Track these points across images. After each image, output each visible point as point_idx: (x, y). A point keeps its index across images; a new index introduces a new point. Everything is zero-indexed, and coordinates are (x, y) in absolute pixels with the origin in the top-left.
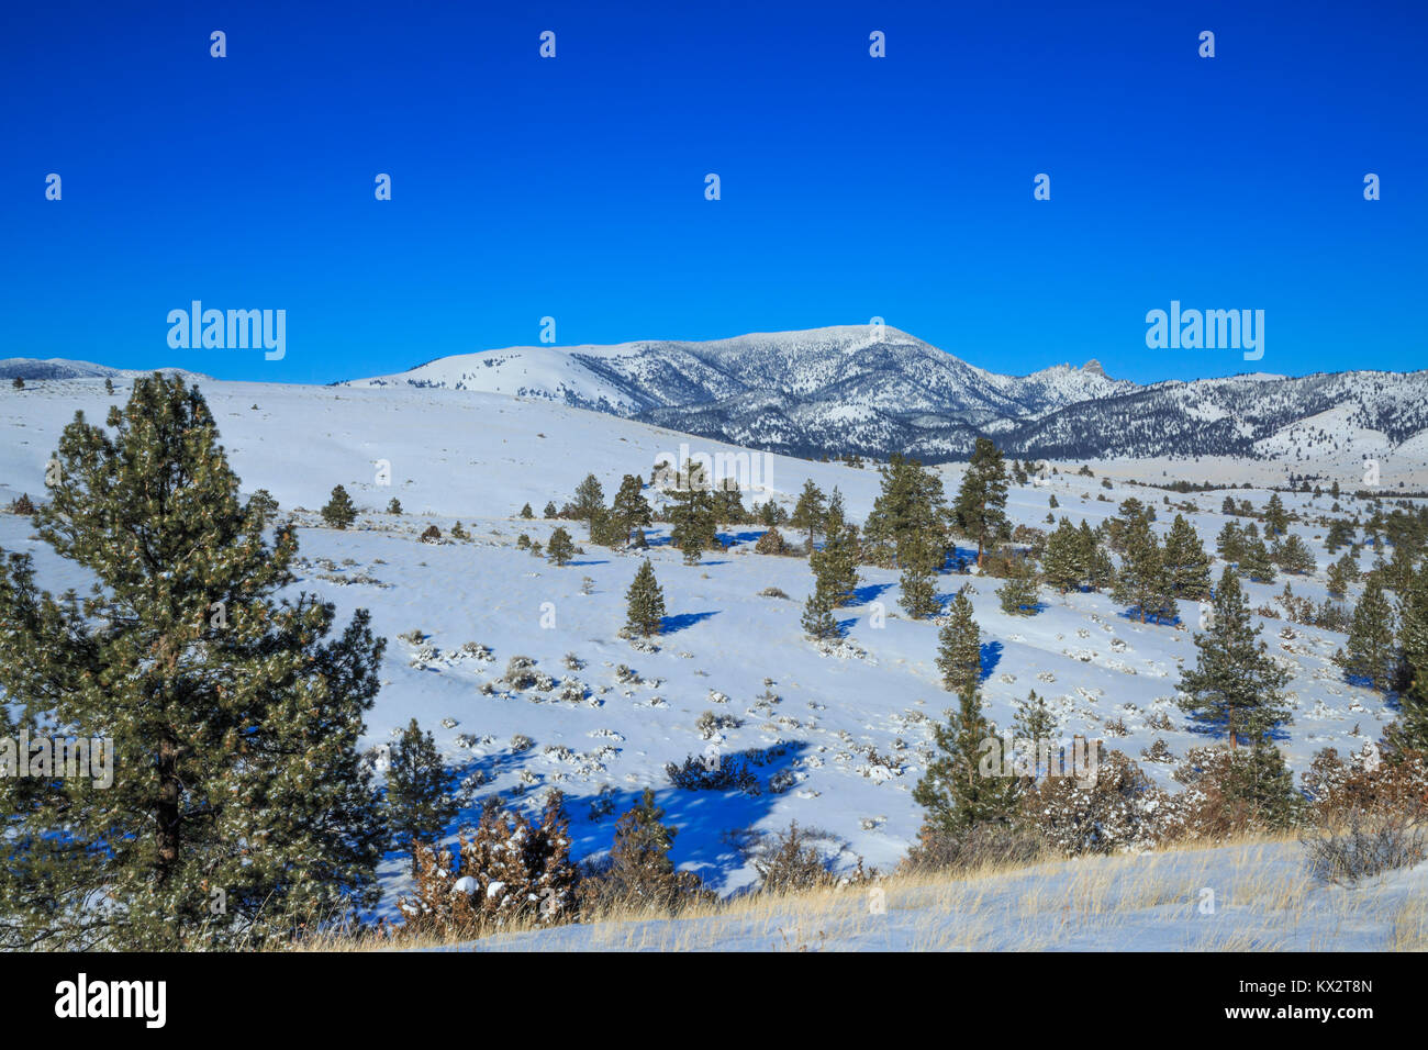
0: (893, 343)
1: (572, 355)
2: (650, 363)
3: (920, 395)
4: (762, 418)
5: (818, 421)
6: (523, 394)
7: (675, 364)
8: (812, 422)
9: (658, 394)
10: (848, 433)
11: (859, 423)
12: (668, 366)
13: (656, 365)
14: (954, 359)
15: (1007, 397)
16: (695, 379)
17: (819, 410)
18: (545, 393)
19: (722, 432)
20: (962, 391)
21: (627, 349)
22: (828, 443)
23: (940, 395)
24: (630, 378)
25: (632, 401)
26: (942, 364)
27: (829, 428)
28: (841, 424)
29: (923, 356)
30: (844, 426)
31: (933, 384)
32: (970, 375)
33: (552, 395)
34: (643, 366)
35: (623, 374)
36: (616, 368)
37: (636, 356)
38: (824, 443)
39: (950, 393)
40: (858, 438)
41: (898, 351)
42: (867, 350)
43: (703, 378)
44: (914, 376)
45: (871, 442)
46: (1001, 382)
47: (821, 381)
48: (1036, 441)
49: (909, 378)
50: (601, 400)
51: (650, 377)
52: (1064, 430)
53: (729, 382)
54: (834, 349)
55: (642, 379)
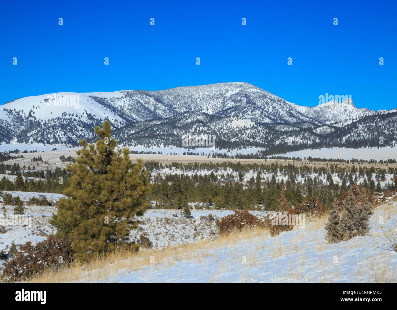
0: (249, 91)
1: (90, 96)
2: (129, 100)
3: (265, 116)
4: (195, 126)
5: (225, 128)
6: (65, 116)
7: (142, 101)
8: (222, 128)
9: (134, 116)
10: (242, 134)
11: (247, 129)
12: (139, 102)
13: (133, 102)
14: (280, 99)
15: (306, 117)
16: (152, 109)
17: (225, 122)
18: (77, 115)
19: (174, 134)
20: (285, 114)
21: (117, 94)
22: (233, 140)
23: (275, 116)
24: (119, 108)
25: (122, 119)
26: (274, 101)
27: (231, 131)
28: (237, 129)
29: (265, 97)
30: (239, 130)
31: (270, 110)
32: (288, 106)
33: (80, 116)
34: (126, 102)
35: (116, 106)
36: (112, 103)
37: (122, 97)
38: (230, 139)
39: (279, 115)
40: (248, 136)
41: (252, 95)
42: (237, 94)
43: (156, 108)
44: (261, 106)
45: (255, 139)
46: (303, 109)
47: (214, 109)
48: (349, 137)
49: (259, 108)
50: (106, 118)
51: (130, 108)
52: (363, 131)
53: (169, 110)
54: (221, 94)
55: (126, 109)
